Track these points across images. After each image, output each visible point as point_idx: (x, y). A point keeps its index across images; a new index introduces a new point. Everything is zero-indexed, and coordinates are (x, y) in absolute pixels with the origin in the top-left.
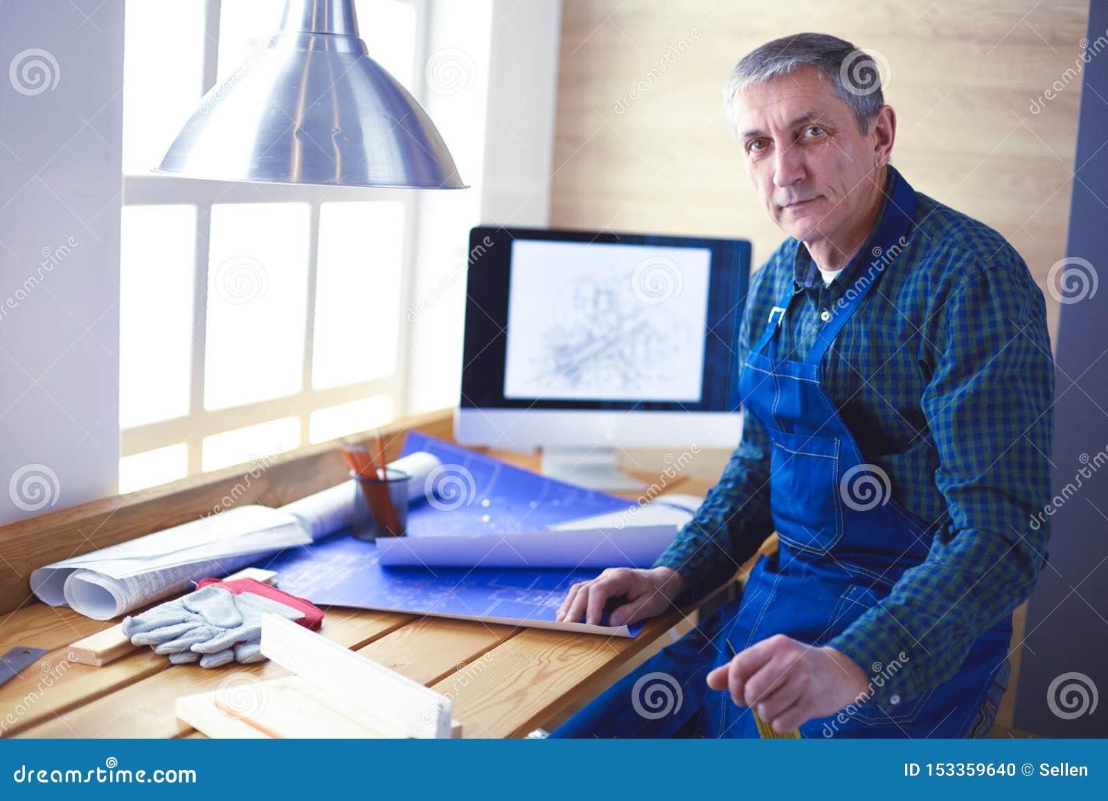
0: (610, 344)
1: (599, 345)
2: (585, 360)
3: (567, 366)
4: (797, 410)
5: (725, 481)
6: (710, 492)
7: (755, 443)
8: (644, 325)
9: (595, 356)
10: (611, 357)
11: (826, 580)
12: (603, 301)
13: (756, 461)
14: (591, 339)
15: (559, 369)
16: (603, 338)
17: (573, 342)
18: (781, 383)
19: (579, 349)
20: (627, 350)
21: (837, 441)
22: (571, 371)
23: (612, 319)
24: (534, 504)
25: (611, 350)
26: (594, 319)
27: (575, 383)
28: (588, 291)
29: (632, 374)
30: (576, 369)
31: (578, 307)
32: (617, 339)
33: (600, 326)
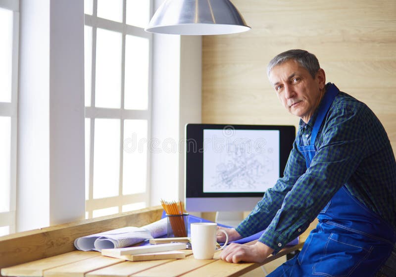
0: (243, 170)
2: (234, 176)
3: (226, 179)
8: (256, 161)
9: (237, 175)
10: (243, 175)
14: (235, 168)
15: (224, 180)
16: (240, 167)
17: (228, 170)
19: (231, 172)
20: (250, 172)
22: (228, 181)
23: (243, 160)
25: (243, 172)
26: (236, 160)
27: (230, 186)
29: (252, 182)
30: (230, 181)
31: (229, 155)
32: (245, 167)
33: (238, 162)
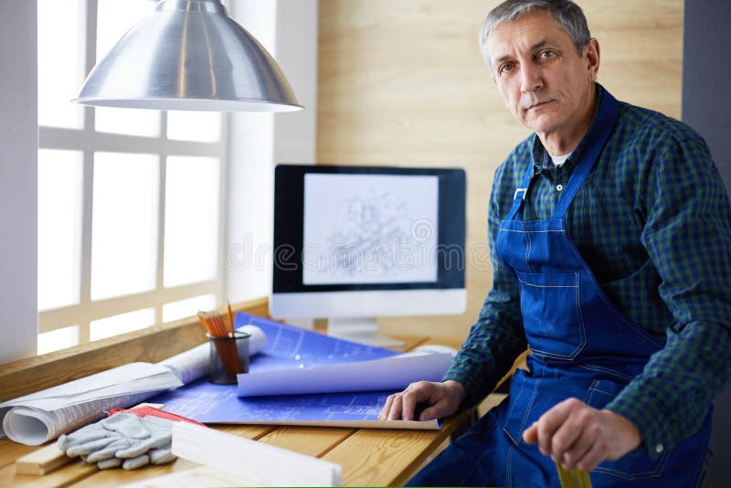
0: (373, 244)
1: (367, 244)
4: (546, 255)
5: (483, 320)
6: (473, 328)
7: (503, 290)
11: (575, 379)
12: (368, 215)
13: (504, 303)
14: (361, 241)
16: (369, 239)
17: (349, 243)
18: (532, 237)
21: (577, 275)
23: (374, 227)
24: (331, 357)
26: (362, 227)
28: (358, 207)
32: (378, 241)
33: (366, 232)
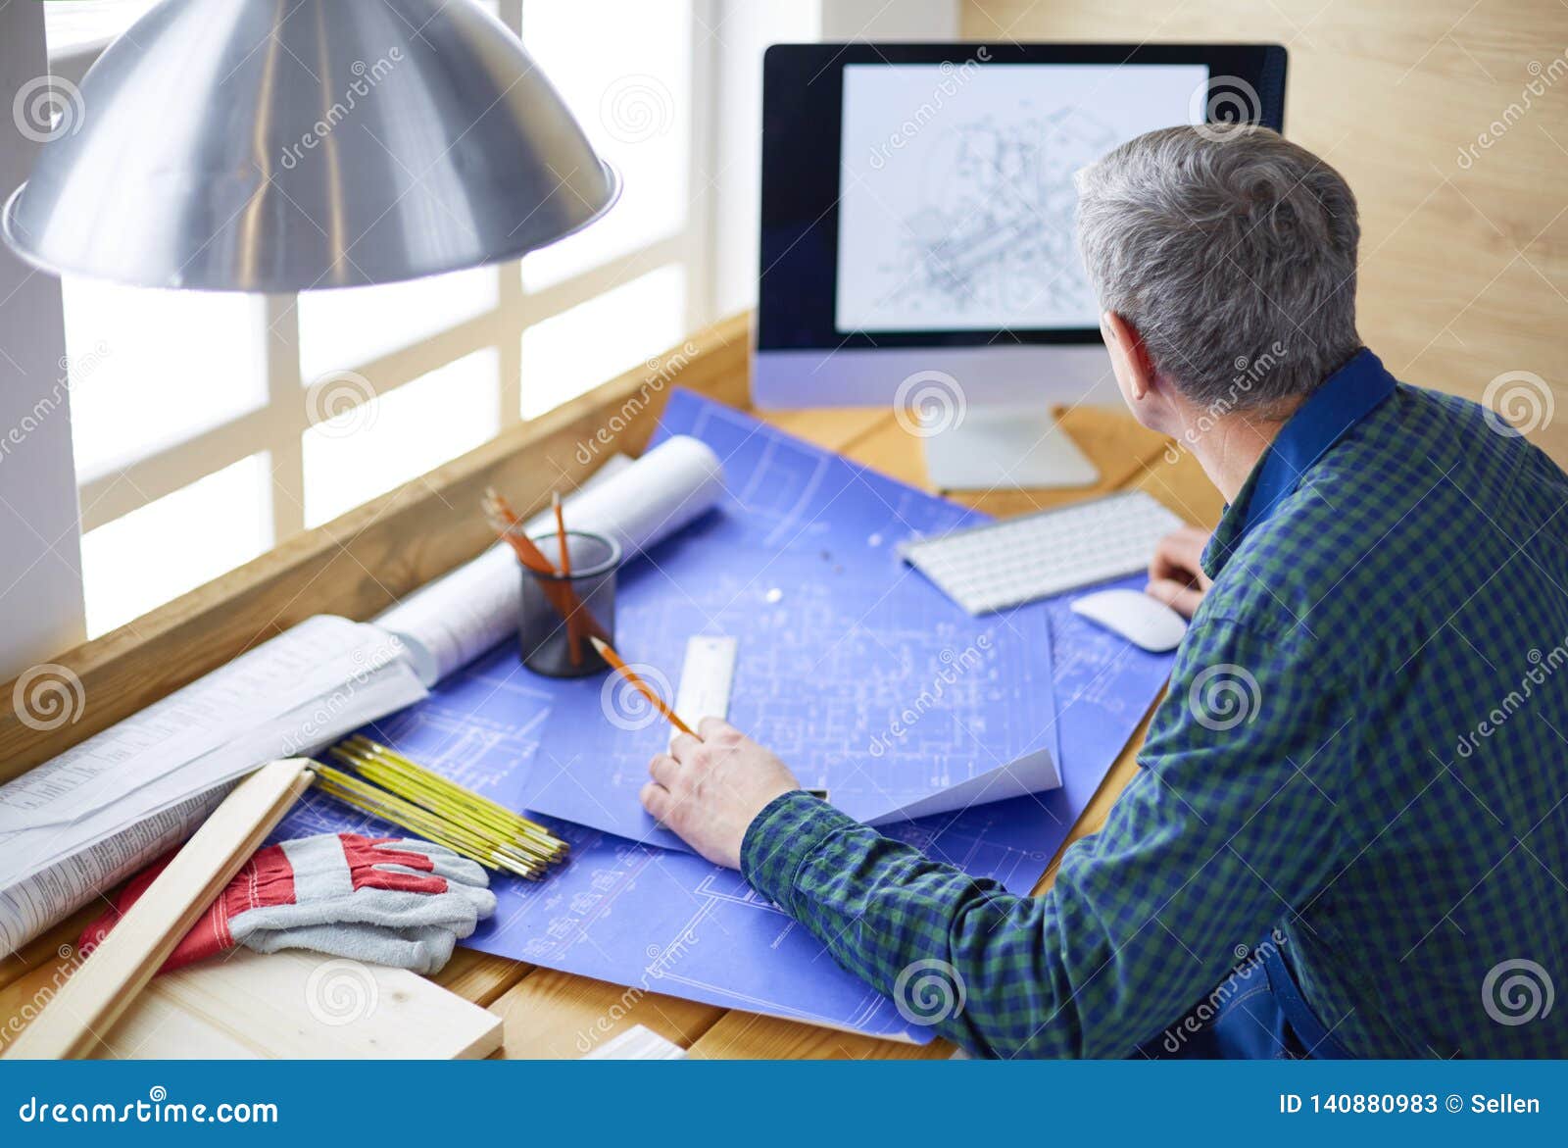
0: (1025, 234)
1: (1007, 235)
2: (981, 262)
3: (947, 274)
9: (1000, 255)
10: (1028, 255)
12: (1012, 163)
14: (991, 225)
15: (934, 279)
16: (1013, 223)
17: (957, 234)
19: (968, 245)
20: (1058, 243)
22: (956, 282)
23: (1028, 192)
25: (1029, 244)
26: (997, 193)
27: (963, 301)
28: (983, 146)
29: (1066, 283)
30: (965, 280)
31: (965, 174)
32: (1038, 226)
33: (1006, 204)
